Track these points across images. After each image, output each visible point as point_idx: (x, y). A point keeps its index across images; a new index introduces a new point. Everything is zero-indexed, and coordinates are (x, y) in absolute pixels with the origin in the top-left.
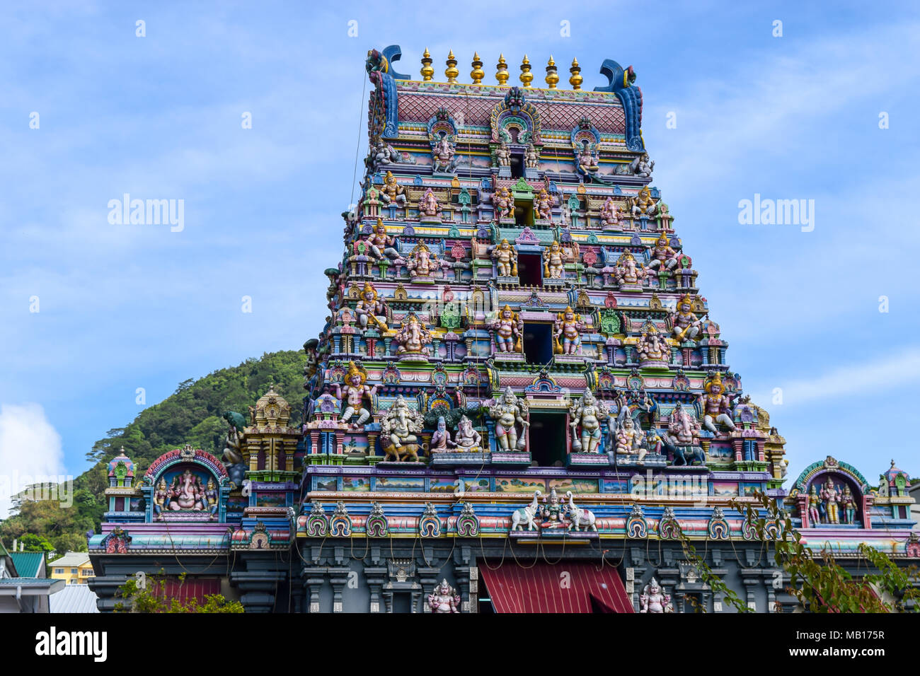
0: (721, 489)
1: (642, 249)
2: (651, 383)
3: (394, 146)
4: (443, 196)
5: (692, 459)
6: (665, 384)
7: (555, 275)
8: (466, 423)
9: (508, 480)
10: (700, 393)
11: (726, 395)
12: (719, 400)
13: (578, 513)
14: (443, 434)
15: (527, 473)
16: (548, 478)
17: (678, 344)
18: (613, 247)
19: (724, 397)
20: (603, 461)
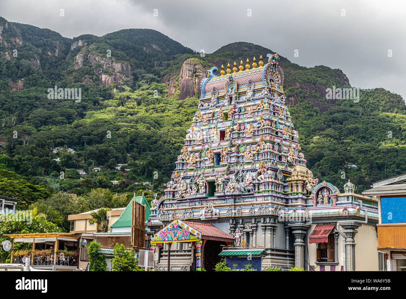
0: (258, 199)
1: (256, 121)
2: (246, 167)
3: (203, 102)
4: (210, 115)
5: (249, 191)
6: (249, 167)
7: (227, 136)
8: (193, 186)
9: (205, 201)
10: (258, 168)
11: (265, 168)
12: (262, 170)
13: (214, 210)
14: (189, 190)
15: (208, 199)
16: (214, 200)
17: (257, 153)
18: (248, 123)
19: (264, 169)
20: (223, 194)
